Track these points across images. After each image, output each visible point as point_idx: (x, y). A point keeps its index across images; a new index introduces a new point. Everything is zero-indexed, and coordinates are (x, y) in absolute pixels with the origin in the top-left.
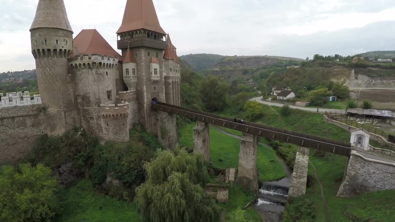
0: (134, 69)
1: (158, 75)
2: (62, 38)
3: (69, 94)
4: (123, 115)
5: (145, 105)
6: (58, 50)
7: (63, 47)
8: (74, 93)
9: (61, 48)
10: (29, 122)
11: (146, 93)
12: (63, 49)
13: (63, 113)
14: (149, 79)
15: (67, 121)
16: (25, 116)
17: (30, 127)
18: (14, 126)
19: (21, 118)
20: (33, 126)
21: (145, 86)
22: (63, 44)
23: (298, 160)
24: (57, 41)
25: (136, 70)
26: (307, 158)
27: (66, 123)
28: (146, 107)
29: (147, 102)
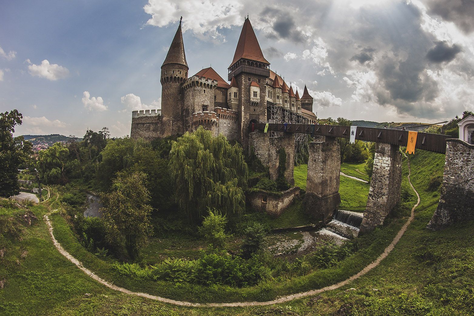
0: (236, 93)
1: (258, 97)
2: (177, 70)
3: (178, 108)
4: (207, 121)
5: (242, 124)
6: (173, 77)
7: (177, 75)
8: (182, 108)
9: (175, 76)
10: (152, 128)
11: (243, 113)
12: (177, 77)
13: (171, 122)
14: (248, 100)
15: (174, 128)
16: (150, 123)
17: (152, 131)
18: (144, 129)
19: (148, 124)
20: (154, 130)
21: (243, 107)
22: (177, 73)
23: (376, 167)
24: (173, 71)
25: (238, 94)
26: (387, 163)
27: (173, 129)
28: (243, 126)
29: (244, 122)
